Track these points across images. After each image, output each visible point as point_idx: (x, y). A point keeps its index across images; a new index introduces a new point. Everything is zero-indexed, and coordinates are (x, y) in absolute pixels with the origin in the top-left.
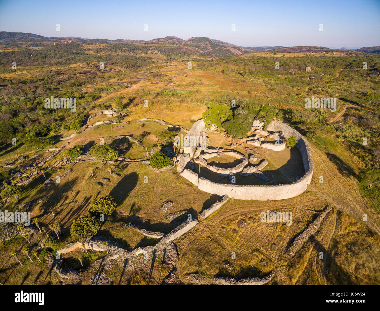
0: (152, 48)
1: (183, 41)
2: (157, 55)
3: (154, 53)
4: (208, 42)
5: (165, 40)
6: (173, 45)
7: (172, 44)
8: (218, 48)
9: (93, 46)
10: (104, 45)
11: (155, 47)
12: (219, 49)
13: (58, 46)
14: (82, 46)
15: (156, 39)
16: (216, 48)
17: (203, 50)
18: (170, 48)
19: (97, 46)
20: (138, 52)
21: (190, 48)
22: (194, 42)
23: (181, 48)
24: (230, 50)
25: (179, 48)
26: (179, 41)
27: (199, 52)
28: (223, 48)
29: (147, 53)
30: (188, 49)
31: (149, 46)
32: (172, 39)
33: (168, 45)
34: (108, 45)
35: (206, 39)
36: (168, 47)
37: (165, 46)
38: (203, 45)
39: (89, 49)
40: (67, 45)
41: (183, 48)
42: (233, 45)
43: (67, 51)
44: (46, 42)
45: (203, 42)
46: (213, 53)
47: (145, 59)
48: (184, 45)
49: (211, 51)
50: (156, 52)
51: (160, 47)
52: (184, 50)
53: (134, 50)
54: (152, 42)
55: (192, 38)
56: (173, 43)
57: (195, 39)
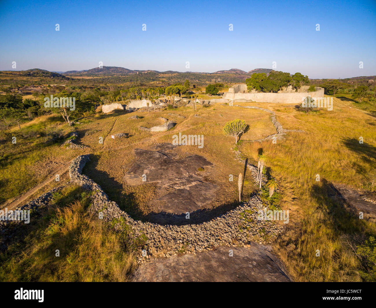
0: (216, 77)
1: (247, 73)
3: (217, 81)
5: (229, 72)
7: (235, 74)
9: (167, 75)
10: (175, 74)
11: (219, 76)
13: (140, 74)
14: (158, 75)
15: (220, 71)
18: (233, 77)
19: (170, 75)
20: (203, 80)
23: (244, 77)
25: (242, 77)
26: (242, 72)
31: (213, 76)
32: (236, 71)
33: (231, 75)
34: (179, 74)
35: (270, 71)
37: (228, 76)
39: (163, 77)
40: (146, 74)
41: (246, 77)
43: (146, 78)
44: (131, 73)
50: (219, 80)
51: (223, 77)
53: (200, 78)
54: (217, 73)
55: (256, 70)
56: (237, 73)
57: (258, 70)
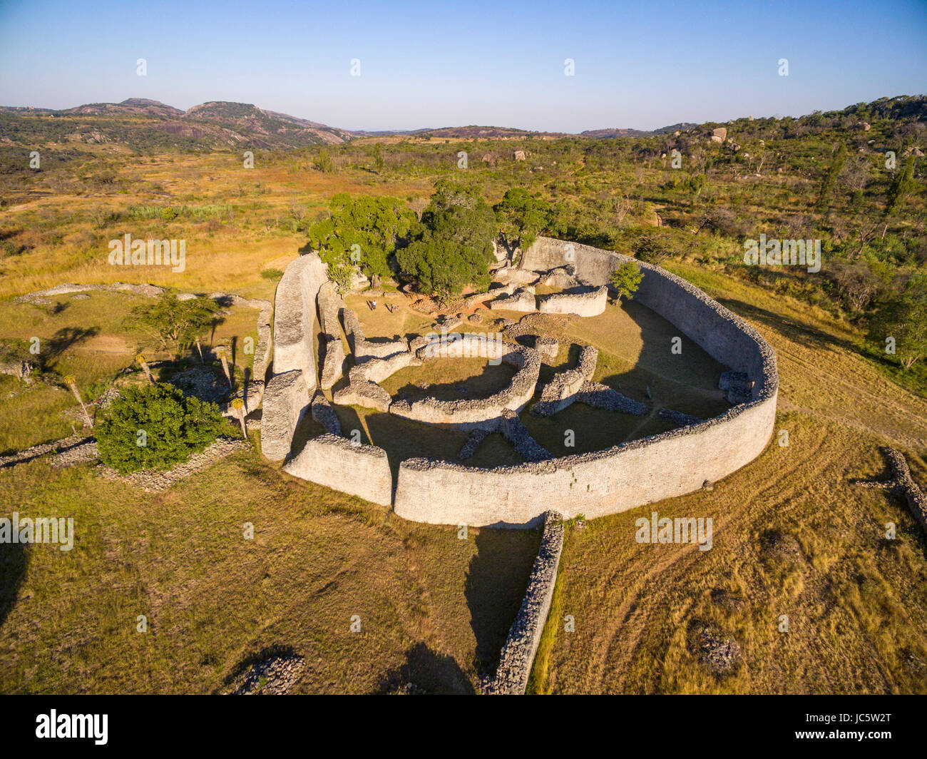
1: (179, 112)
2: (104, 146)
3: (91, 140)
4: (253, 116)
5: (124, 109)
6: (150, 121)
8: (284, 130)
11: (93, 123)
12: (288, 133)
15: (91, 106)
16: (280, 130)
17: (245, 133)
18: (143, 127)
21: (207, 129)
22: (213, 116)
23: (180, 128)
24: (316, 135)
26: (167, 112)
27: (234, 139)
28: (296, 130)
29: (65, 141)
30: (200, 131)
31: (69, 122)
35: (248, 108)
36: (136, 124)
38: (242, 122)
41: (186, 128)
42: (319, 124)
45: (239, 115)
46: (273, 143)
47: (62, 156)
48: (184, 119)
49: (267, 137)
50: (98, 137)
52: (189, 133)
55: (207, 103)
56: (152, 115)
